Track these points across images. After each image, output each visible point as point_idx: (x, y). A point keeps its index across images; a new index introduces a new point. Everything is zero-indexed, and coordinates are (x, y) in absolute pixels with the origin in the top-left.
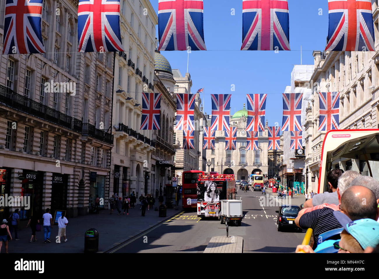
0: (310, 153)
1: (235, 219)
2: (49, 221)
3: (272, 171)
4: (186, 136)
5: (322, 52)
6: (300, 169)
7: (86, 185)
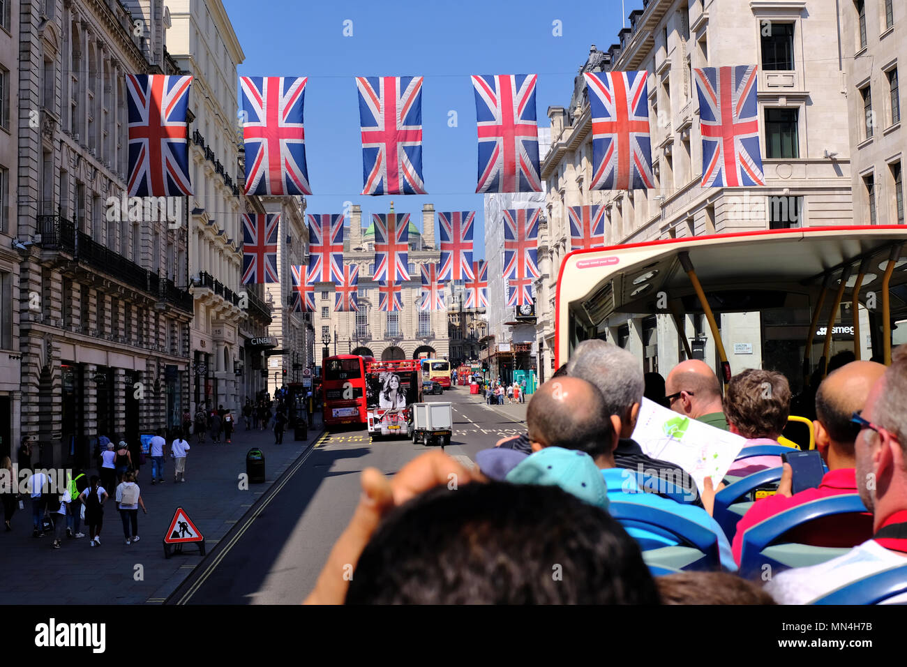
0: (544, 312)
1: (441, 433)
2: (161, 449)
3: (457, 349)
4: (299, 285)
5: (567, 108)
6: (525, 345)
7: (162, 389)
